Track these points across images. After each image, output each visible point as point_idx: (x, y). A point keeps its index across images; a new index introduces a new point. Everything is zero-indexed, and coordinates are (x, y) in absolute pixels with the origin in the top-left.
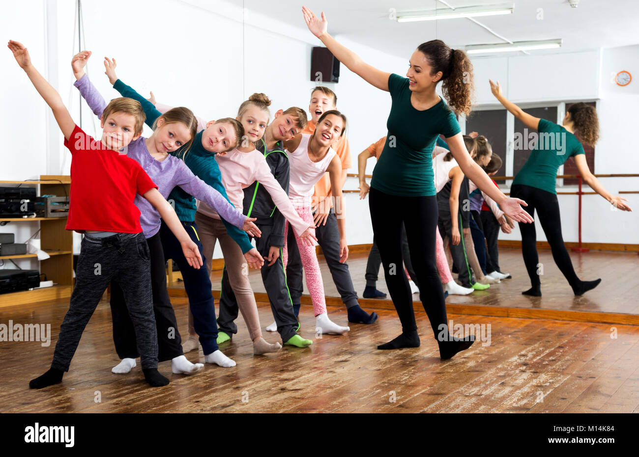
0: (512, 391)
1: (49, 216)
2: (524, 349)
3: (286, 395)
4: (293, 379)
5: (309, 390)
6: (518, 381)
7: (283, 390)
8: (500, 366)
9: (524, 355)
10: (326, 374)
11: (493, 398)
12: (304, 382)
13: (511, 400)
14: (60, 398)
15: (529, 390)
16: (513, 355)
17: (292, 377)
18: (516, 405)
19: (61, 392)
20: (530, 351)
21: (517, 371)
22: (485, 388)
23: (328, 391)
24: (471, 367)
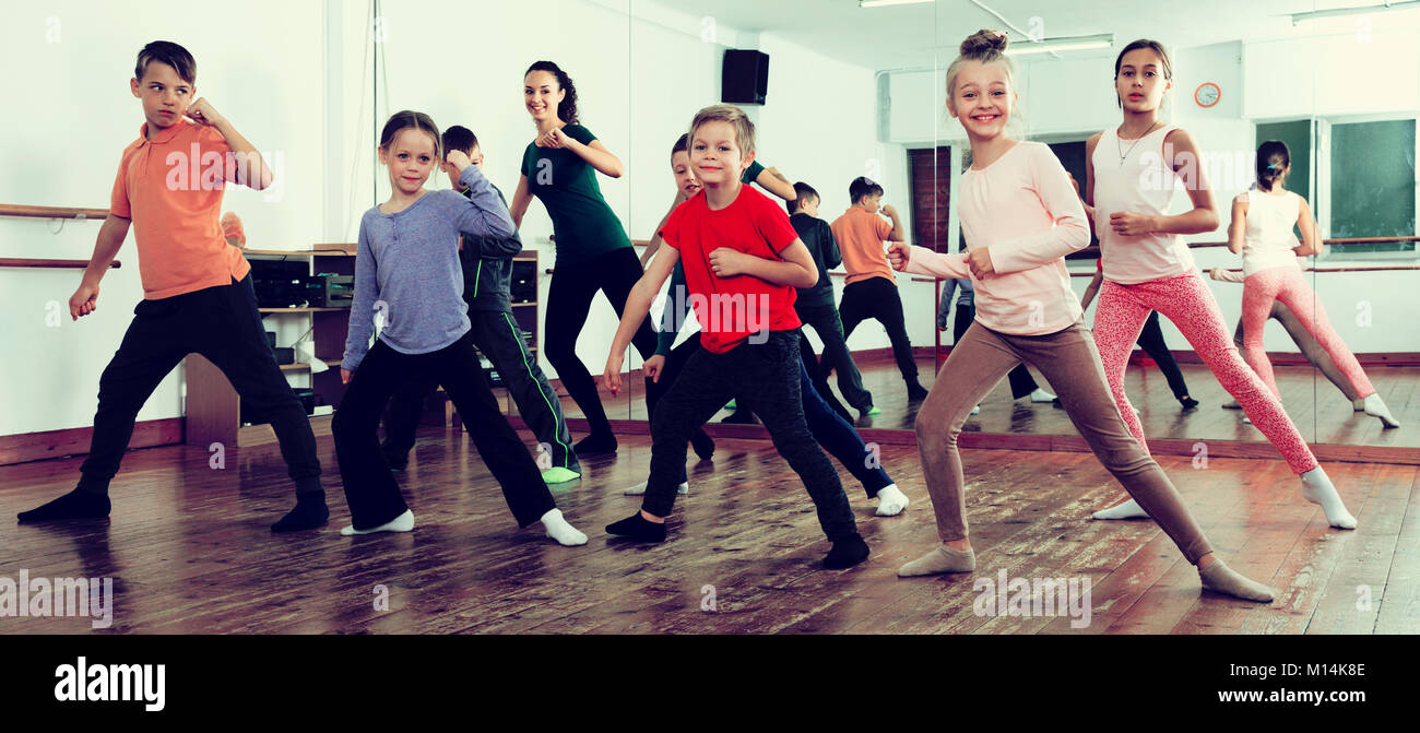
0: (1079, 548)
1: (328, 305)
2: (1086, 492)
3: (723, 557)
4: (728, 536)
5: (756, 550)
6: (1085, 535)
7: (717, 550)
8: (1053, 515)
9: (1087, 501)
10: (779, 529)
11: (1052, 557)
12: (748, 540)
13: (1081, 559)
14: (371, 560)
15: (1107, 546)
16: (1071, 500)
17: (726, 533)
18: (1091, 566)
19: (371, 554)
20: (1095, 495)
21: (1082, 522)
22: (1037, 544)
23: (788, 551)
24: (1007, 517)
